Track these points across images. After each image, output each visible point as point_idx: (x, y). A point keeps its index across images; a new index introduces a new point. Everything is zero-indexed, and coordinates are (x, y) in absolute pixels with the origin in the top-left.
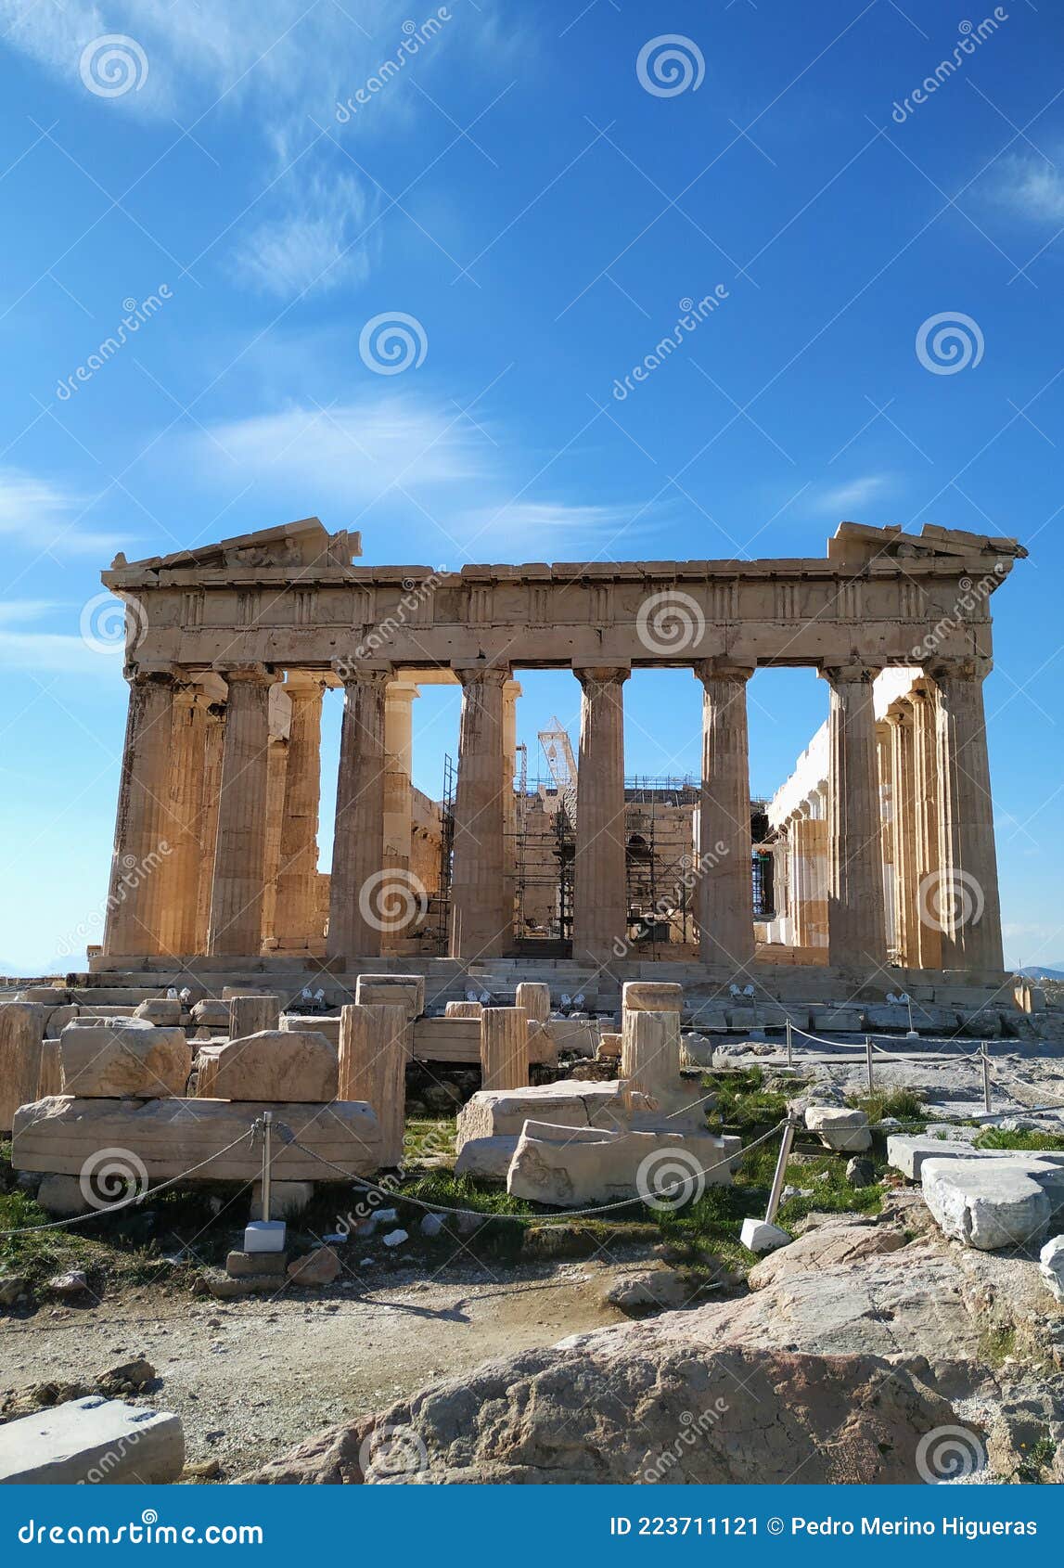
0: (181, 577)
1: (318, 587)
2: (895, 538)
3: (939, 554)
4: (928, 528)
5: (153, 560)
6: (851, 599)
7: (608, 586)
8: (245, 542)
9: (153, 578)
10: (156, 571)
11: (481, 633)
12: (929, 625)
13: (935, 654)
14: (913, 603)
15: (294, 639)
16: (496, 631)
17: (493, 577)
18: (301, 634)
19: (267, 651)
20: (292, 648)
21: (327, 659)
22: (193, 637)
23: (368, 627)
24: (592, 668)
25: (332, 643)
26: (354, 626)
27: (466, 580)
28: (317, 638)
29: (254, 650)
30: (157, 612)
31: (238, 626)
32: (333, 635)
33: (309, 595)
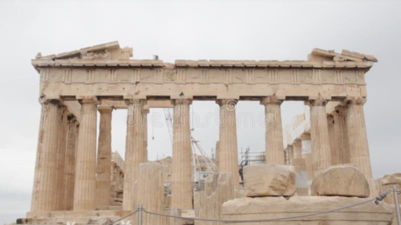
0: (64, 63)
1: (118, 67)
2: (332, 54)
3: (348, 60)
4: (344, 51)
5: (52, 56)
6: (318, 76)
7: (230, 70)
8: (90, 49)
9: (52, 63)
10: (54, 60)
11: (182, 86)
12: (345, 86)
13: (348, 96)
14: (339, 77)
15: (108, 87)
16: (187, 85)
17: (187, 65)
18: (111, 85)
19: (98, 91)
20: (108, 90)
21: (122, 95)
22: (68, 86)
23: (137, 83)
24: (225, 99)
25: (124, 89)
26: (132, 82)
27: (176, 66)
28: (118, 87)
29: (92, 91)
30: (53, 76)
31: (86, 82)
32: (124, 86)
33: (114, 70)
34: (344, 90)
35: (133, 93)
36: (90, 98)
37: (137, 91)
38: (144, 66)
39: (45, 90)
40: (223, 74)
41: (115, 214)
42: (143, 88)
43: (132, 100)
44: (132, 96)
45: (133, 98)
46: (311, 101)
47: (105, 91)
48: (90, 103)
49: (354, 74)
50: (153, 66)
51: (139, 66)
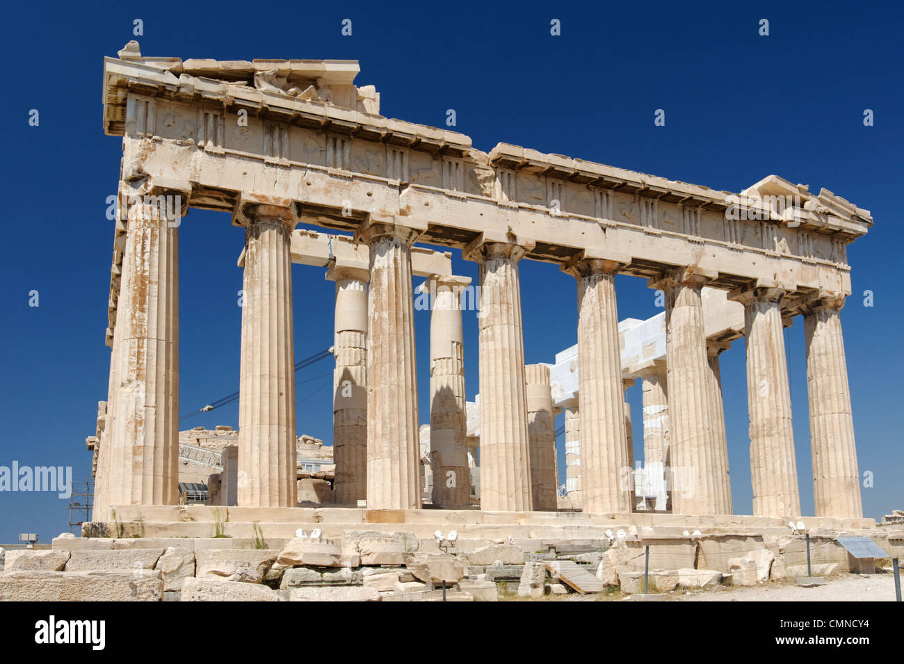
1: (353, 136)
3: (829, 213)
7: (610, 192)
11: (509, 212)
12: (818, 266)
13: (821, 287)
14: (806, 246)
15: (330, 184)
16: (521, 212)
17: (526, 161)
18: (337, 180)
19: (301, 190)
20: (329, 192)
21: (365, 210)
22: (215, 160)
23: (402, 187)
24: (601, 259)
25: (369, 195)
26: (391, 181)
27: (499, 159)
28: (354, 187)
29: (286, 187)
30: (169, 125)
31: (268, 159)
32: (370, 187)
33: (343, 142)
34: (816, 276)
35: (393, 209)
36: (281, 204)
37: (403, 206)
38: (424, 143)
39: (148, 158)
40: (596, 201)
41: (363, 519)
42: (420, 201)
43: (393, 226)
44: (393, 217)
45: (396, 223)
46: (759, 291)
47: (322, 193)
48: (280, 219)
49: (830, 244)
50: (446, 147)
51: (412, 141)
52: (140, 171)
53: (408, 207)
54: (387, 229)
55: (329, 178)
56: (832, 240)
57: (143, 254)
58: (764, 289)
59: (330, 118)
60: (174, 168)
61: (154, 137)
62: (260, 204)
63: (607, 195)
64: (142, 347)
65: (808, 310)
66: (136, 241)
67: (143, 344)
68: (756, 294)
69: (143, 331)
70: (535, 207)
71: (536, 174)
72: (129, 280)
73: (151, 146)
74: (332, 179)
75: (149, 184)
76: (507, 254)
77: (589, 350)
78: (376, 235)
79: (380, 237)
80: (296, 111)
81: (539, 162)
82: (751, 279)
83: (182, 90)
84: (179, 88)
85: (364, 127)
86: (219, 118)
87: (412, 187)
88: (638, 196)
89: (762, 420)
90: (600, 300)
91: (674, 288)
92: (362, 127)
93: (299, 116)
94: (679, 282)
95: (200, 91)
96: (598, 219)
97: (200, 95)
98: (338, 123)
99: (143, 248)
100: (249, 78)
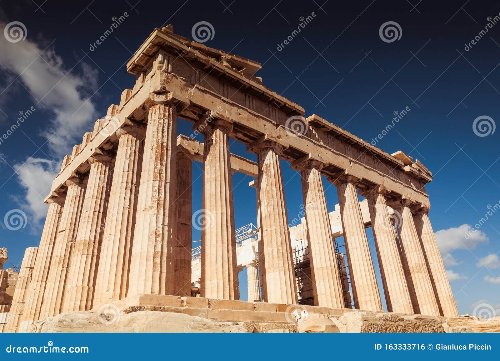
10: (188, 46)
11: (317, 147)
13: (422, 202)
15: (249, 116)
17: (324, 124)
18: (251, 116)
19: (237, 117)
20: (248, 120)
21: (263, 132)
22: (200, 92)
23: (277, 126)
24: (352, 176)
25: (265, 126)
26: (273, 122)
27: (313, 121)
28: (258, 121)
29: (231, 113)
30: (178, 70)
31: (223, 98)
32: (265, 122)
33: (252, 98)
34: (419, 198)
35: (275, 135)
36: (230, 121)
37: (278, 135)
38: (287, 106)
39: (169, 83)
40: (345, 149)
41: (277, 310)
42: (284, 134)
43: (275, 143)
44: (276, 138)
45: (277, 142)
46: (402, 201)
47: (246, 120)
48: (227, 129)
49: (419, 184)
50: (295, 111)
51: (282, 104)
52: (164, 88)
53: (280, 135)
54: (272, 144)
55: (248, 114)
56: (420, 183)
57: (163, 133)
58: (405, 200)
59: (251, 85)
60: (181, 91)
61: (172, 74)
62: (220, 119)
63: (349, 147)
64: (161, 187)
65: (415, 213)
66: (158, 125)
67: (161, 185)
68: (401, 202)
69: (162, 177)
70: (327, 147)
71: (324, 132)
72: (153, 147)
73: (170, 78)
74: (249, 114)
75: (168, 96)
76: (318, 166)
77: (351, 220)
78: (266, 147)
79: (268, 148)
80: (238, 78)
81: (328, 126)
82: (400, 195)
83: (189, 54)
84: (188, 53)
85: (265, 93)
86: (201, 73)
87: (281, 126)
88: (359, 150)
89: (415, 264)
90: (353, 195)
91: (374, 195)
92: (263, 93)
93: (238, 80)
94: (377, 192)
95: (198, 57)
96: (348, 157)
97: (197, 59)
98: (254, 88)
99: (163, 130)
100: (218, 58)
